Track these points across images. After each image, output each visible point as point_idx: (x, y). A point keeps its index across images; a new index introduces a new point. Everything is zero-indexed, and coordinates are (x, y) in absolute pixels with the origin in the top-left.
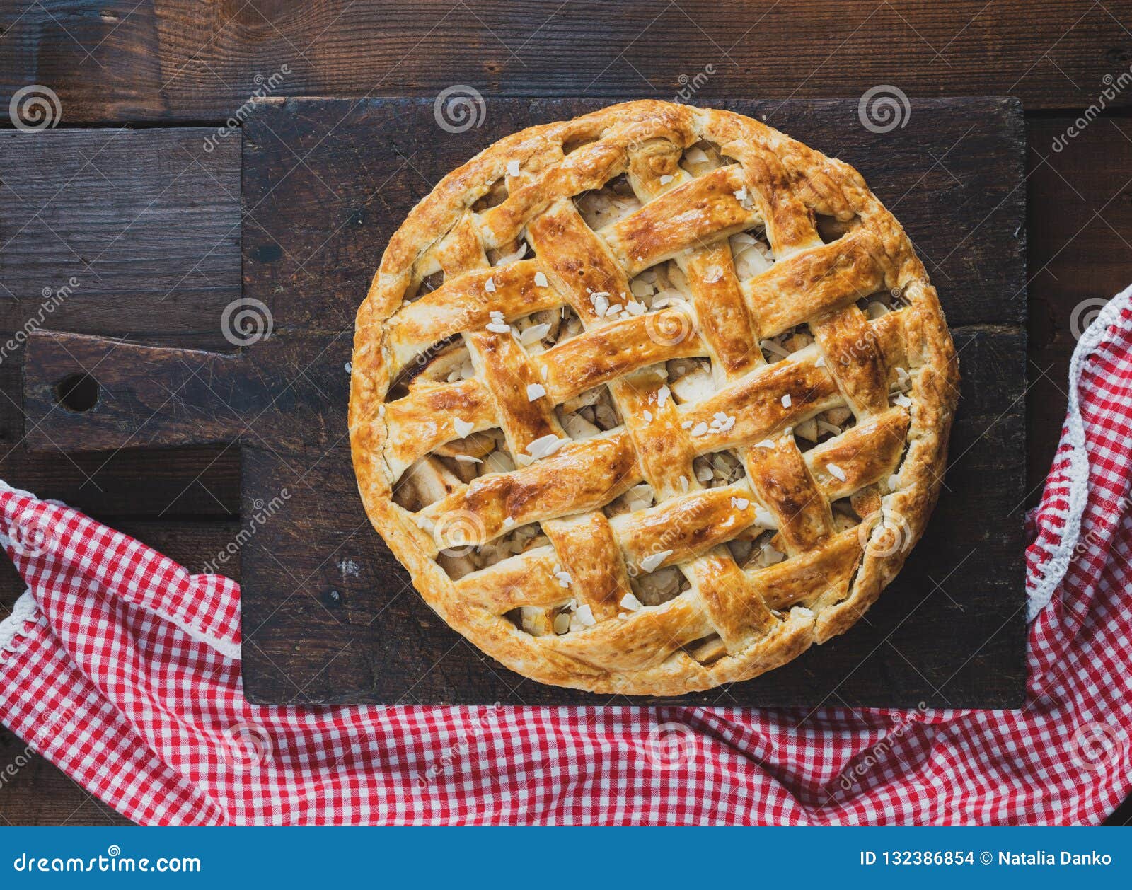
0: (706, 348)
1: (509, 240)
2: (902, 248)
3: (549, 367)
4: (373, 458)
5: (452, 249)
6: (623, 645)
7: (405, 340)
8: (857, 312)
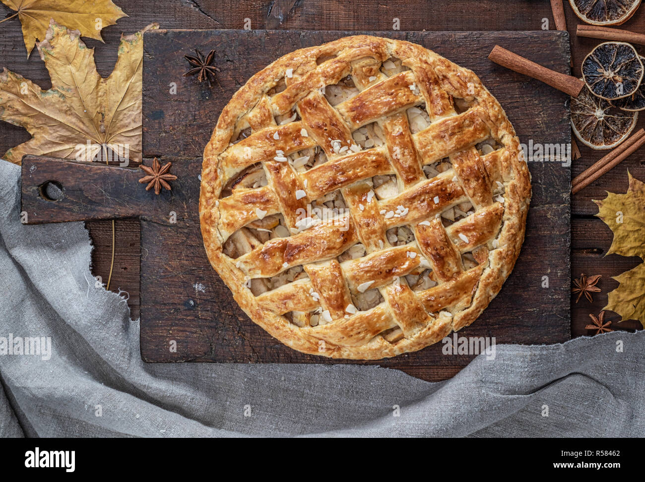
0: (393, 170)
1: (287, 111)
2: (500, 117)
3: (308, 180)
4: (212, 230)
5: (256, 117)
6: (347, 332)
7: (230, 165)
8: (475, 151)
